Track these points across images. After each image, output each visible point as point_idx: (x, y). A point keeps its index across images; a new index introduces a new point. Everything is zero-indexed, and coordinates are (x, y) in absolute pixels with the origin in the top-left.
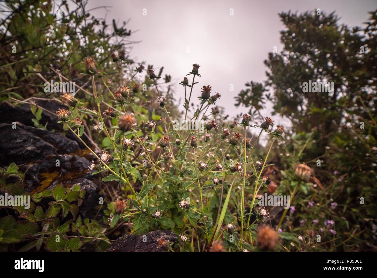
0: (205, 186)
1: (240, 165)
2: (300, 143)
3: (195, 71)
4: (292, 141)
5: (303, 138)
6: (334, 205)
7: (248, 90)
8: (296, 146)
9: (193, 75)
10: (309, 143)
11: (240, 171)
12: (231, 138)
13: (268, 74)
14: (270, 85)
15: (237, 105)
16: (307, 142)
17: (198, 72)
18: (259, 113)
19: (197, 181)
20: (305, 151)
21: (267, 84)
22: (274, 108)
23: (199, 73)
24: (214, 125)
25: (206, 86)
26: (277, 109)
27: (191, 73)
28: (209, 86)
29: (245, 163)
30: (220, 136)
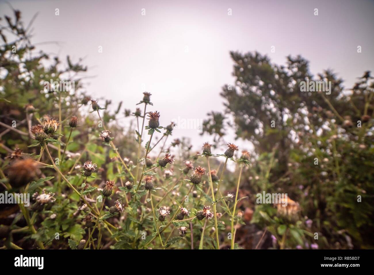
0: (170, 242)
1: (209, 209)
2: (264, 163)
3: (146, 99)
4: (257, 163)
5: (267, 158)
6: (309, 222)
7: (210, 120)
8: (262, 167)
9: (144, 104)
10: (273, 163)
11: (209, 218)
12: (192, 175)
13: (225, 105)
14: (229, 113)
15: (202, 134)
16: (271, 161)
17: (149, 100)
18: (223, 141)
19: (158, 236)
20: (272, 171)
21: (227, 112)
22: (236, 133)
23: (151, 101)
24: (168, 159)
25: (153, 112)
26: (238, 134)
27: (142, 102)
28: (156, 112)
29: (213, 203)
30: (181, 171)
